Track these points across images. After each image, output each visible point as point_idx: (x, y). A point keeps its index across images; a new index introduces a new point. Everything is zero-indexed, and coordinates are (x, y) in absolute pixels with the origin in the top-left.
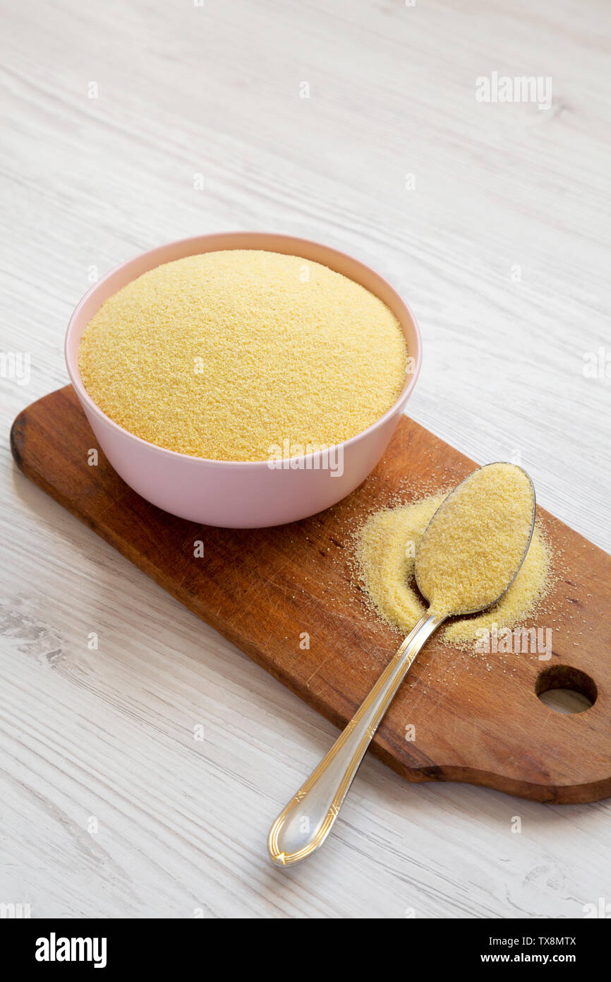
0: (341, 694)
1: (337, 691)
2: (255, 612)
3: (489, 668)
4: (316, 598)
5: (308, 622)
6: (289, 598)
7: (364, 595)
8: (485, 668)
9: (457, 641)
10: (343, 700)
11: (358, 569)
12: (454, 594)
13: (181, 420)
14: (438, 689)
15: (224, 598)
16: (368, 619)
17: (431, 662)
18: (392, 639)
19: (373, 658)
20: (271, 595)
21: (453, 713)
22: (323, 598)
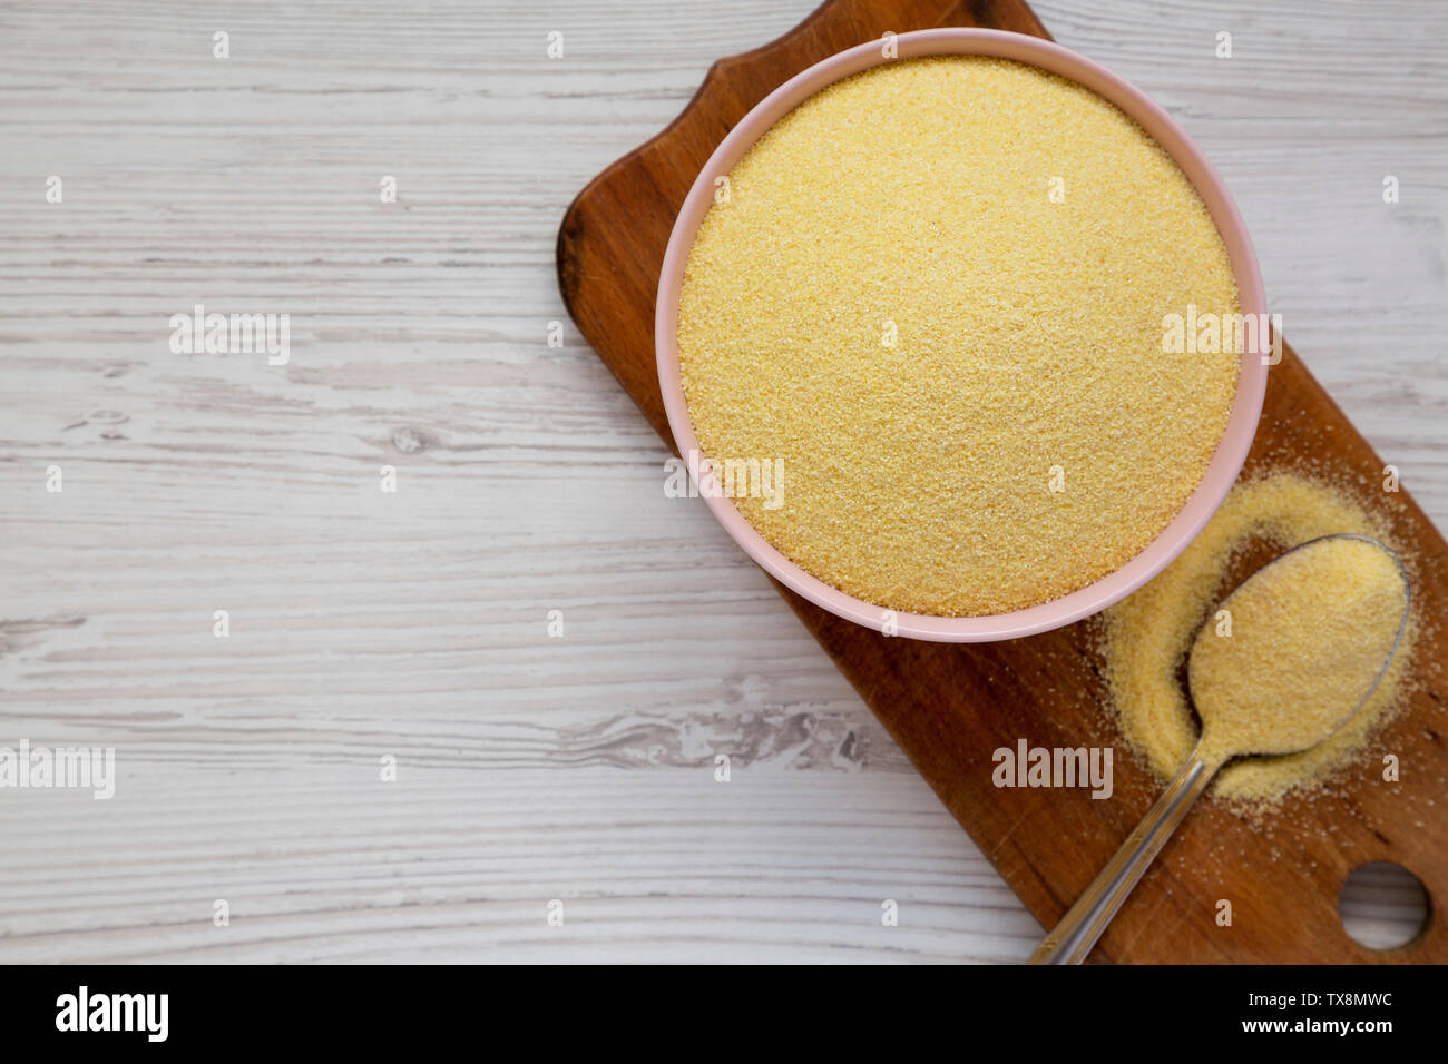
0: (1042, 880)
1: (1038, 874)
2: (928, 702)
3: (1276, 854)
4: (1026, 683)
5: (1008, 731)
6: (984, 679)
7: (1102, 687)
8: (1269, 855)
9: (1235, 797)
10: (1043, 891)
11: (1099, 629)
12: (1242, 734)
13: (840, 535)
14: (1192, 889)
15: (882, 668)
16: (1103, 735)
17: (1188, 833)
18: (1133, 782)
19: (1099, 815)
20: (956, 669)
21: (1205, 936)
22: (1036, 685)
